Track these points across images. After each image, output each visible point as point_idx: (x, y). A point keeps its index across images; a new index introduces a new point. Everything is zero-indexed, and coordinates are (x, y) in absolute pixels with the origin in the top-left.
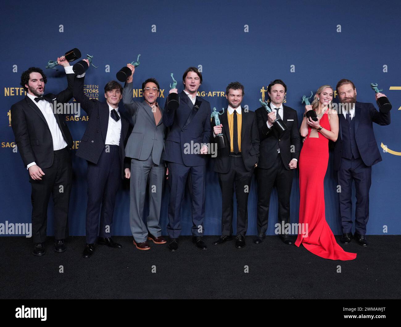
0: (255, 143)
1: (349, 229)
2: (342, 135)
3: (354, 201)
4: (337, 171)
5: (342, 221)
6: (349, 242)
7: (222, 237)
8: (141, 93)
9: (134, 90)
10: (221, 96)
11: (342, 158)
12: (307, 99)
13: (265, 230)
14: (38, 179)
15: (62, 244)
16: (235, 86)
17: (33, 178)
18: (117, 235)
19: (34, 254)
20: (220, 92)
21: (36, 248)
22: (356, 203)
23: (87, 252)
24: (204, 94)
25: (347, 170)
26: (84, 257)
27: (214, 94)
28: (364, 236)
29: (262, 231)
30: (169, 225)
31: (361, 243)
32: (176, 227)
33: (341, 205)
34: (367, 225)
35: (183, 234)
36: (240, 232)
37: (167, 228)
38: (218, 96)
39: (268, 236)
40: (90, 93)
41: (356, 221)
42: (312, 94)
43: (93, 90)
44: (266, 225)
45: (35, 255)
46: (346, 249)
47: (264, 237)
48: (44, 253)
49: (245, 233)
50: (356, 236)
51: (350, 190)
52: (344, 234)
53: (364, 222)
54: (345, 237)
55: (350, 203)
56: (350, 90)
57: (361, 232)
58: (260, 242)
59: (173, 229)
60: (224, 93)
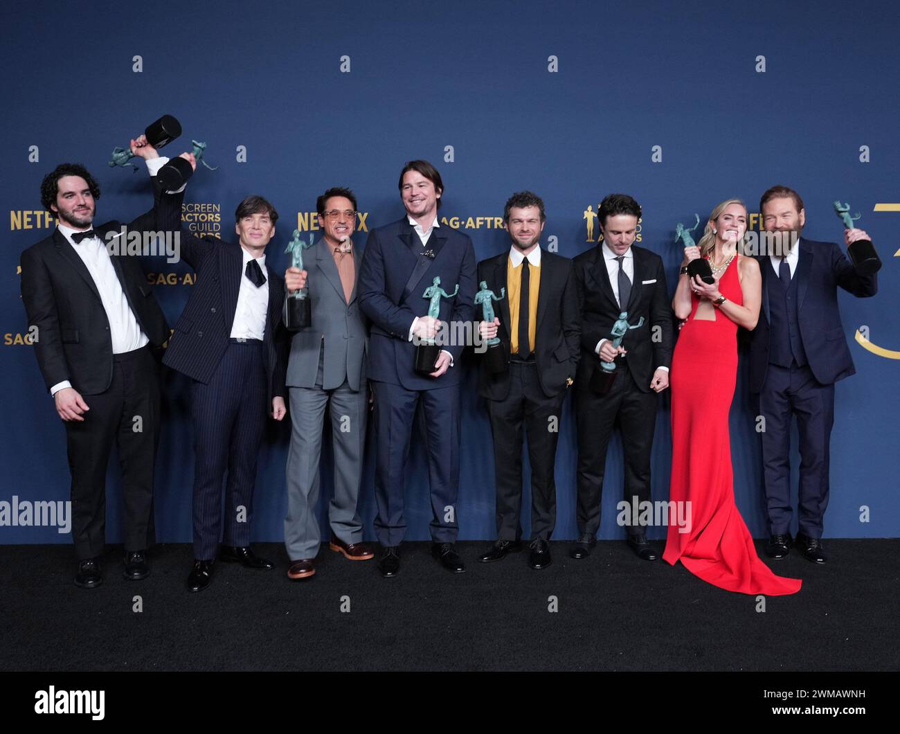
0: (570, 331)
1: (785, 524)
2: (771, 312)
3: (796, 460)
4: (758, 394)
5: (769, 507)
6: (784, 553)
7: (498, 544)
8: (316, 221)
9: (300, 215)
10: (496, 227)
11: (770, 364)
12: (687, 232)
13: (596, 528)
14: (74, 419)
15: (141, 560)
16: (522, 200)
17: (63, 417)
18: (262, 540)
19: (77, 583)
20: (492, 218)
21: (82, 569)
22: (800, 468)
23: (194, 579)
24: (458, 223)
25: (781, 391)
26: (190, 590)
27: (478, 223)
28: (818, 540)
29: (588, 530)
30: (378, 518)
31: (812, 557)
32: (393, 522)
33: (767, 471)
34: (825, 516)
35: (410, 539)
36: (539, 532)
37: (374, 524)
38: (489, 227)
39: (601, 541)
40: (201, 223)
41: (801, 507)
42: (698, 221)
43: (209, 215)
44: (598, 517)
45: (80, 587)
46: (778, 570)
47: (594, 542)
48: (101, 581)
49: (550, 534)
50: (800, 542)
51: (787, 438)
52: (772, 537)
53: (818, 507)
54: (777, 543)
55: (787, 465)
56: (788, 212)
57: (812, 532)
58: (585, 554)
59: (387, 527)
60: (501, 220)
